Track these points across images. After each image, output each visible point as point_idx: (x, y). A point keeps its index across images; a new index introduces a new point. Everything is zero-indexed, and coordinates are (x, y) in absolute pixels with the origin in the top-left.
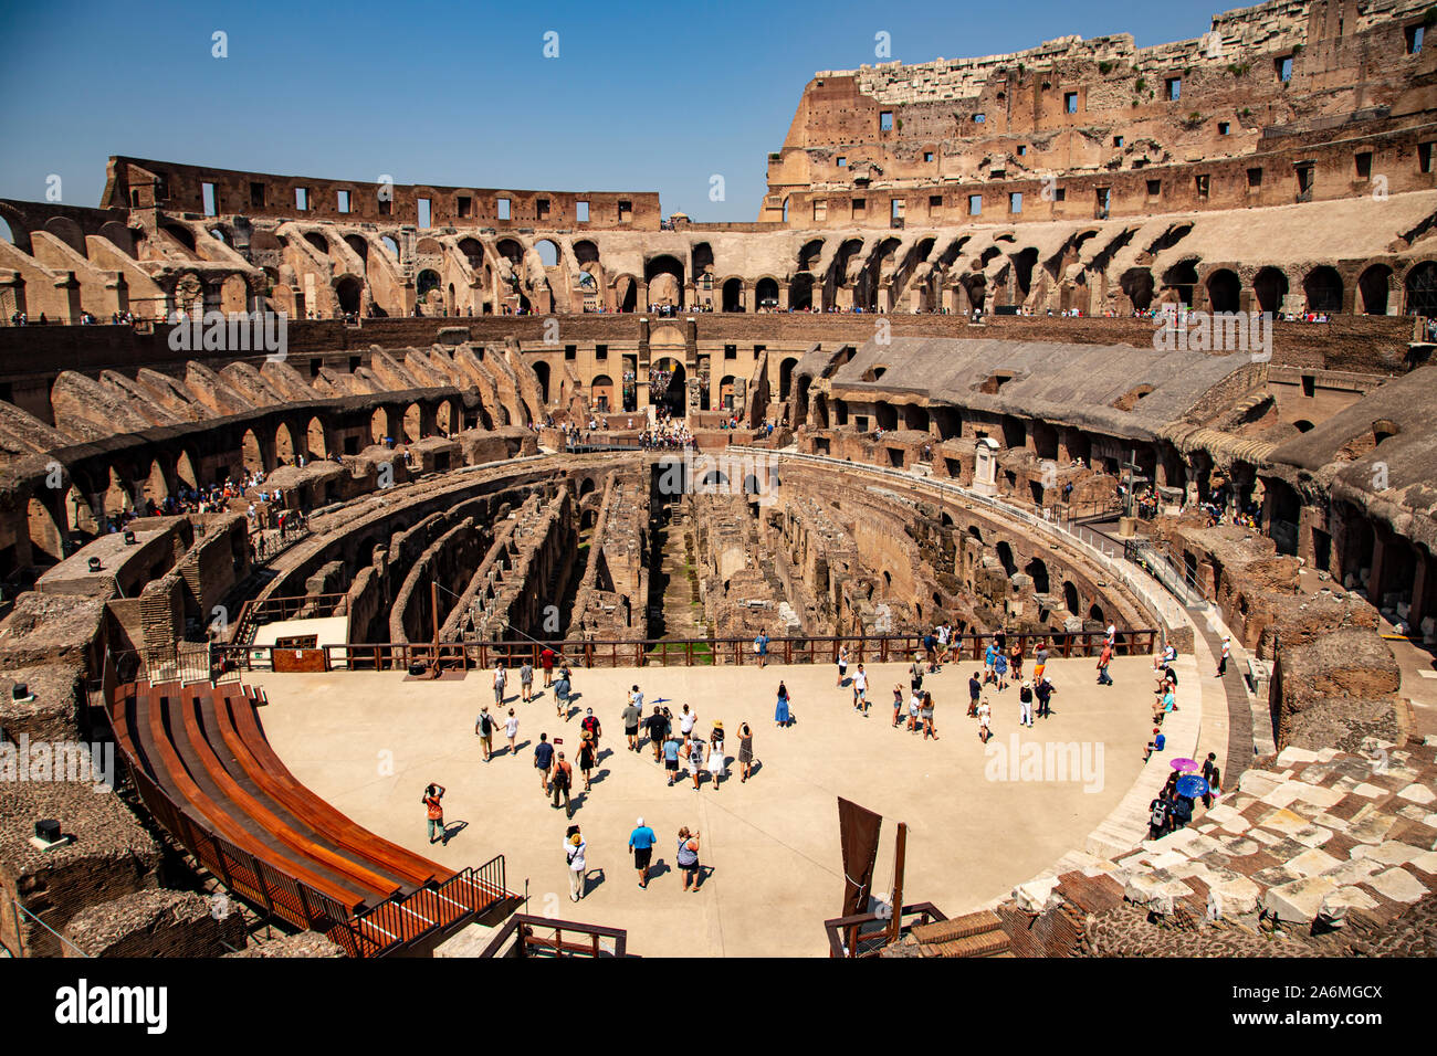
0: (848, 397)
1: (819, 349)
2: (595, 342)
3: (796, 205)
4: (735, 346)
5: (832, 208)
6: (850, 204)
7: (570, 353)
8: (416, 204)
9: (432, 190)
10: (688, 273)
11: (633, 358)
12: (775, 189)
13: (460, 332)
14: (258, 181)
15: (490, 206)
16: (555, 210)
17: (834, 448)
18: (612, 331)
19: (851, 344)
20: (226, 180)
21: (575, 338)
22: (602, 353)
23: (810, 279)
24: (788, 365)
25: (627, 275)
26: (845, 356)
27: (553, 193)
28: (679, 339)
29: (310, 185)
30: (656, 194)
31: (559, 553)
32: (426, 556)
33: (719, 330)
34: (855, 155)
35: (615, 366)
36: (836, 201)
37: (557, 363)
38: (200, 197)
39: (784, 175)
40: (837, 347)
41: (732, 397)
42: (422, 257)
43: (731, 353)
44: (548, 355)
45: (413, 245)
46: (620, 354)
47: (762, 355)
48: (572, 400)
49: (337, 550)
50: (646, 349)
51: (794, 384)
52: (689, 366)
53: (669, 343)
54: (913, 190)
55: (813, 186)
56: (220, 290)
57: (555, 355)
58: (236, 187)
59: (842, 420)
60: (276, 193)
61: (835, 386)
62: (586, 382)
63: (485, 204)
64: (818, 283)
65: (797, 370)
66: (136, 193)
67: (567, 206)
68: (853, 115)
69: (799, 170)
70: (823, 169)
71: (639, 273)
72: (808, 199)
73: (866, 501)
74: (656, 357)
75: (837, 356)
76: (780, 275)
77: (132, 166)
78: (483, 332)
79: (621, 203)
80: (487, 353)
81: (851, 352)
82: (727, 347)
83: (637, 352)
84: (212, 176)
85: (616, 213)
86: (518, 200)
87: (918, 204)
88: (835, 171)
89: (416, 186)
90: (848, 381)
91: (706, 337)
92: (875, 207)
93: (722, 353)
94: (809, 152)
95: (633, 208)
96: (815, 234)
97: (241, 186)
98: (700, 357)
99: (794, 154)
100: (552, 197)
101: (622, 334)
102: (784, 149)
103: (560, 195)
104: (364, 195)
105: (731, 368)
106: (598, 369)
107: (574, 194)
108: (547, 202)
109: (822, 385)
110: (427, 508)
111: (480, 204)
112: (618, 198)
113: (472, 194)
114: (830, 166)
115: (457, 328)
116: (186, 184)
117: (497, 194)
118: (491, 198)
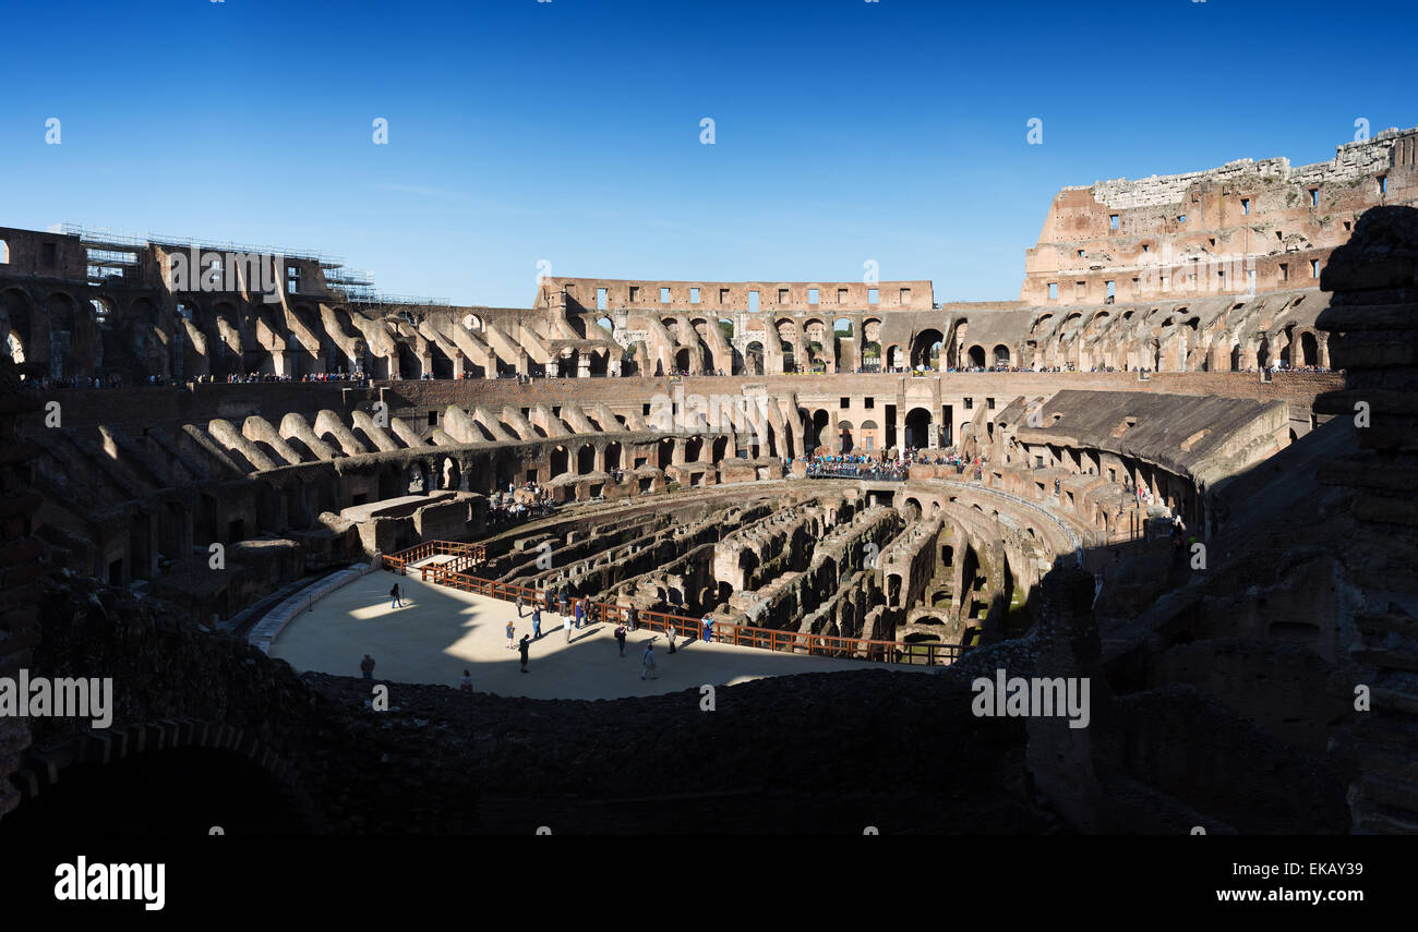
2: (864, 395)
3: (1034, 287)
4: (971, 398)
5: (1060, 290)
6: (1075, 286)
7: (845, 403)
8: (749, 296)
9: (760, 286)
10: (944, 341)
11: (892, 406)
13: (759, 387)
14: (634, 285)
15: (803, 294)
16: (852, 296)
18: (878, 387)
20: (613, 286)
21: (850, 392)
22: (869, 403)
27: (850, 284)
28: (928, 393)
30: (931, 282)
33: (960, 386)
34: (1092, 247)
35: (879, 413)
36: (1063, 283)
37: (833, 410)
38: (594, 299)
39: (1038, 265)
43: (968, 403)
44: (827, 404)
46: (883, 404)
50: (902, 397)
53: (920, 396)
54: (1120, 274)
57: (832, 405)
58: (619, 289)
60: (646, 290)
62: (856, 425)
63: (799, 293)
67: (861, 293)
69: (1047, 260)
70: (1068, 260)
72: (1043, 282)
74: (910, 407)
79: (901, 291)
82: (966, 399)
83: (894, 403)
84: (604, 284)
85: (897, 297)
86: (824, 290)
87: (1123, 285)
88: (1076, 261)
91: (949, 392)
92: (1093, 287)
93: (962, 405)
94: (1056, 246)
95: (910, 294)
96: (1047, 310)
97: (623, 290)
98: (944, 407)
99: (1045, 248)
101: (886, 389)
102: (1038, 245)
104: (710, 291)
105: (968, 415)
106: (867, 415)
108: (846, 290)
111: (795, 294)
112: (899, 287)
113: (788, 286)
114: (1071, 257)
116: (586, 289)
117: (809, 286)
118: (804, 289)
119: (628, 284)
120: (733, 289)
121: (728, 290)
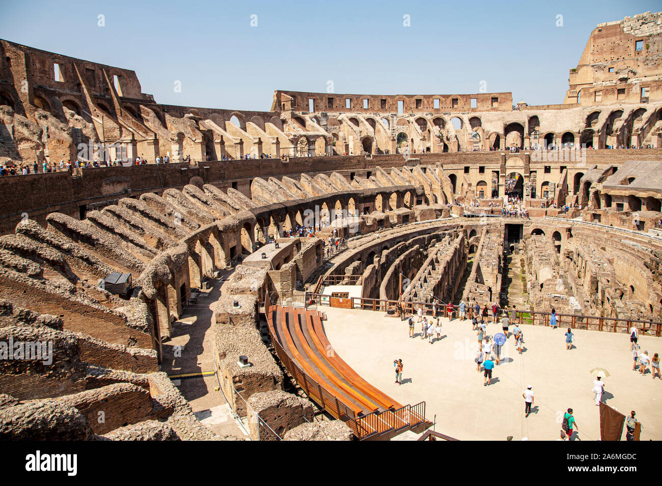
0: (612, 193)
1: (596, 168)
2: (478, 165)
3: (585, 94)
4: (550, 167)
5: (605, 94)
6: (616, 92)
7: (467, 170)
8: (397, 103)
9: (404, 97)
10: (526, 131)
11: (497, 172)
12: (573, 87)
13: (416, 160)
14: (331, 97)
15: (430, 103)
16: (461, 103)
17: (603, 219)
18: (487, 159)
19: (615, 165)
20: (318, 97)
21: (469, 163)
22: (482, 170)
23: (592, 132)
24: (579, 176)
25: (495, 132)
26: (611, 171)
27: (460, 95)
28: (521, 163)
29: (352, 98)
30: (511, 93)
31: (458, 264)
32: (397, 261)
34: (620, 65)
35: (488, 176)
36: (607, 91)
37: (460, 174)
38: (308, 105)
39: (578, 79)
40: (607, 167)
41: (547, 192)
42: (399, 127)
43: (547, 170)
44: (456, 171)
45: (395, 122)
46: (491, 170)
47: (564, 171)
48: (467, 192)
49: (359, 256)
50: (504, 168)
51: (582, 186)
52: (525, 177)
53: (516, 165)
54: (655, 81)
55: (594, 84)
56: (315, 143)
57: (459, 171)
58: (322, 100)
59: (609, 204)
60: (338, 102)
61: (604, 187)
62: (474, 184)
63: (428, 102)
64: (596, 134)
65: (583, 179)
66: (284, 104)
67: (466, 101)
68: (619, 44)
69: (587, 76)
70: (601, 75)
71: (501, 132)
72: (592, 90)
73: (621, 247)
74: (508, 172)
75: (607, 171)
76: (575, 130)
77: (282, 94)
78: (426, 160)
79: (492, 98)
80: (427, 170)
81: (615, 169)
82: (546, 167)
83: (499, 170)
84: (313, 96)
85: (490, 102)
86: (444, 99)
87: (657, 89)
88: (607, 75)
89: (397, 95)
90: (613, 184)
91: (535, 162)
92: (631, 92)
93: (543, 170)
94: (593, 66)
95: (499, 101)
96: (595, 109)
97: (324, 100)
98: (531, 172)
99: (585, 68)
100: (459, 97)
101: (492, 161)
102: (579, 66)
103: (463, 96)
104: (375, 101)
105: (547, 177)
106: (480, 177)
107: (469, 95)
108: (457, 100)
109: (596, 186)
110: (398, 240)
111: (426, 102)
112: (491, 96)
113: (422, 98)
114: (605, 73)
115: (414, 159)
116: (303, 100)
117: (434, 97)
118: (431, 99)
119: (327, 96)
120: (389, 99)
121: (385, 100)
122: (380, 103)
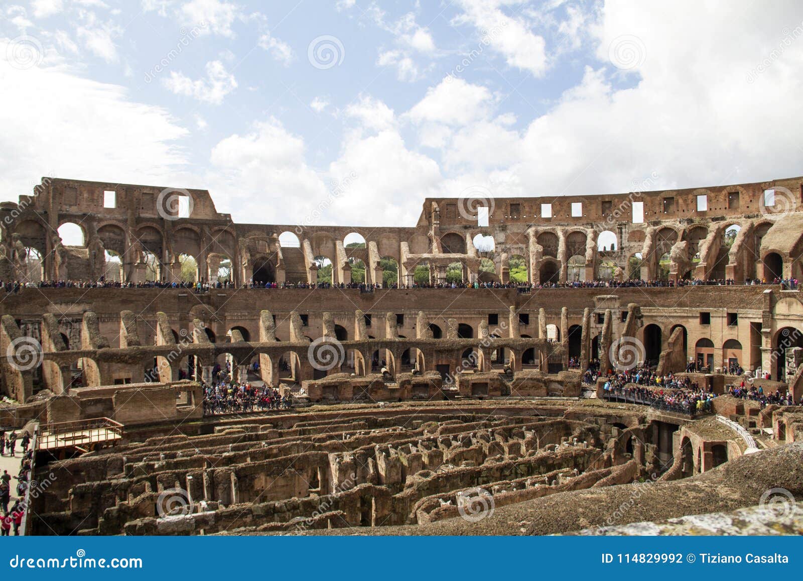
2: (727, 310)
7: (705, 319)
11: (758, 325)
14: (516, 203)
15: (689, 202)
16: (744, 199)
18: (742, 301)
21: (709, 306)
22: (733, 319)
27: (742, 186)
29: (552, 202)
35: (743, 333)
37: (693, 326)
42: (632, 244)
44: (685, 320)
46: (748, 321)
50: (769, 318)
57: (692, 320)
58: (500, 208)
60: (527, 209)
62: (718, 344)
63: (685, 201)
67: (755, 195)
74: (778, 326)
83: (762, 320)
85: (798, 195)
86: (713, 195)
97: (503, 207)
103: (747, 186)
104: (591, 203)
106: (729, 334)
107: (761, 183)
108: (737, 193)
111: (681, 201)
113: (674, 195)
117: (694, 192)
118: (690, 196)
120: (617, 201)
121: (610, 202)
122: (600, 207)
